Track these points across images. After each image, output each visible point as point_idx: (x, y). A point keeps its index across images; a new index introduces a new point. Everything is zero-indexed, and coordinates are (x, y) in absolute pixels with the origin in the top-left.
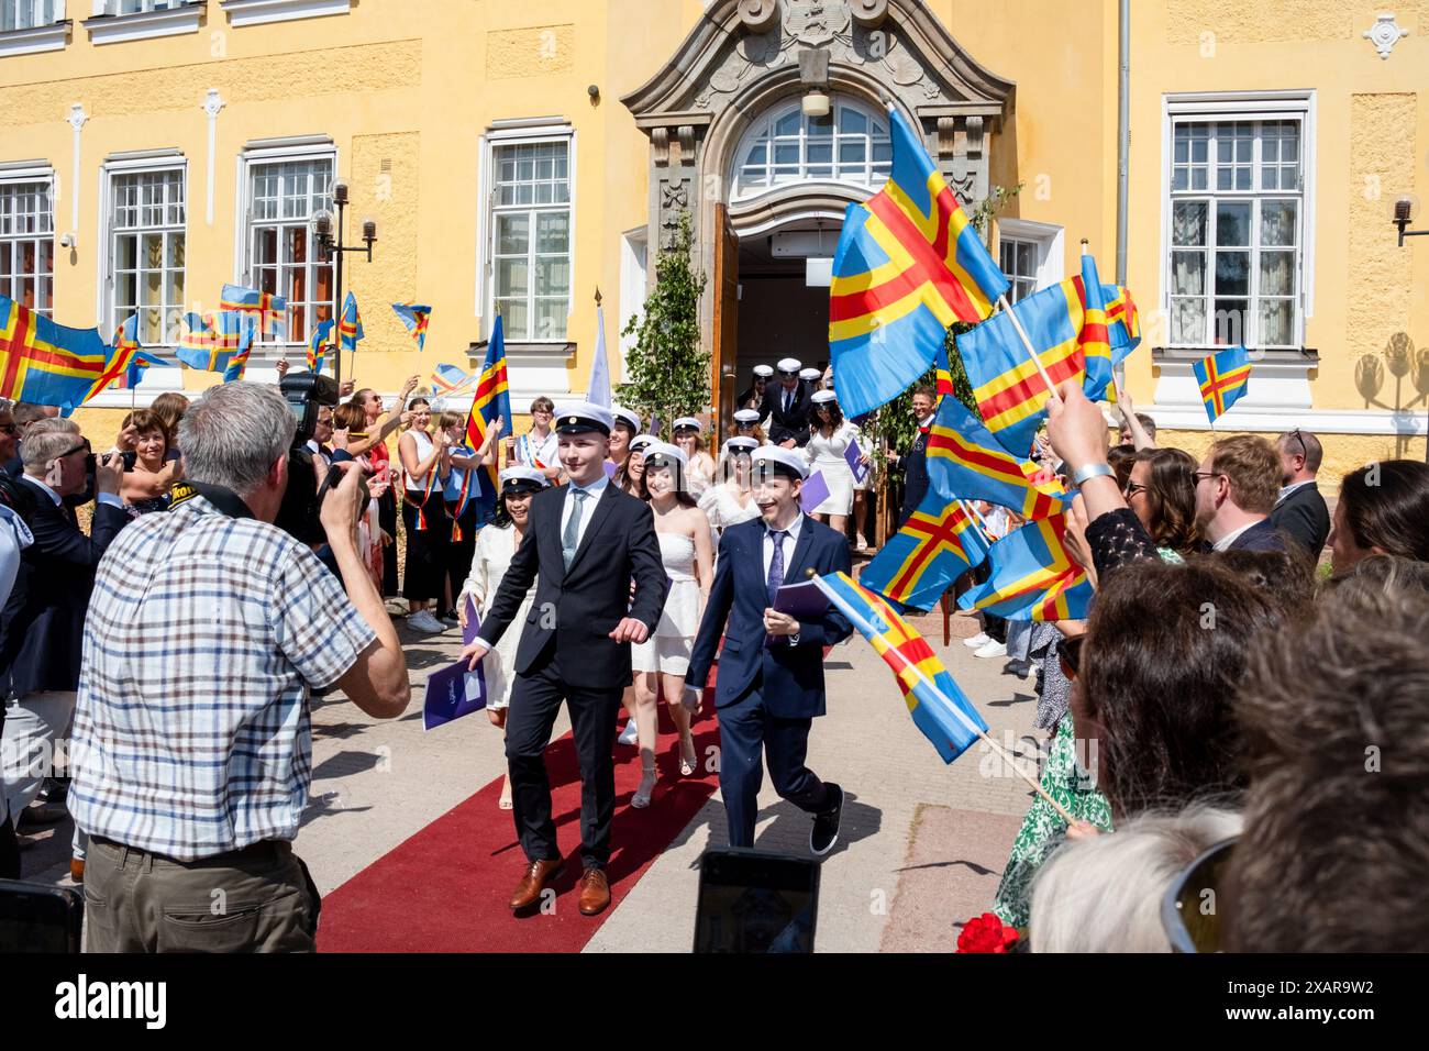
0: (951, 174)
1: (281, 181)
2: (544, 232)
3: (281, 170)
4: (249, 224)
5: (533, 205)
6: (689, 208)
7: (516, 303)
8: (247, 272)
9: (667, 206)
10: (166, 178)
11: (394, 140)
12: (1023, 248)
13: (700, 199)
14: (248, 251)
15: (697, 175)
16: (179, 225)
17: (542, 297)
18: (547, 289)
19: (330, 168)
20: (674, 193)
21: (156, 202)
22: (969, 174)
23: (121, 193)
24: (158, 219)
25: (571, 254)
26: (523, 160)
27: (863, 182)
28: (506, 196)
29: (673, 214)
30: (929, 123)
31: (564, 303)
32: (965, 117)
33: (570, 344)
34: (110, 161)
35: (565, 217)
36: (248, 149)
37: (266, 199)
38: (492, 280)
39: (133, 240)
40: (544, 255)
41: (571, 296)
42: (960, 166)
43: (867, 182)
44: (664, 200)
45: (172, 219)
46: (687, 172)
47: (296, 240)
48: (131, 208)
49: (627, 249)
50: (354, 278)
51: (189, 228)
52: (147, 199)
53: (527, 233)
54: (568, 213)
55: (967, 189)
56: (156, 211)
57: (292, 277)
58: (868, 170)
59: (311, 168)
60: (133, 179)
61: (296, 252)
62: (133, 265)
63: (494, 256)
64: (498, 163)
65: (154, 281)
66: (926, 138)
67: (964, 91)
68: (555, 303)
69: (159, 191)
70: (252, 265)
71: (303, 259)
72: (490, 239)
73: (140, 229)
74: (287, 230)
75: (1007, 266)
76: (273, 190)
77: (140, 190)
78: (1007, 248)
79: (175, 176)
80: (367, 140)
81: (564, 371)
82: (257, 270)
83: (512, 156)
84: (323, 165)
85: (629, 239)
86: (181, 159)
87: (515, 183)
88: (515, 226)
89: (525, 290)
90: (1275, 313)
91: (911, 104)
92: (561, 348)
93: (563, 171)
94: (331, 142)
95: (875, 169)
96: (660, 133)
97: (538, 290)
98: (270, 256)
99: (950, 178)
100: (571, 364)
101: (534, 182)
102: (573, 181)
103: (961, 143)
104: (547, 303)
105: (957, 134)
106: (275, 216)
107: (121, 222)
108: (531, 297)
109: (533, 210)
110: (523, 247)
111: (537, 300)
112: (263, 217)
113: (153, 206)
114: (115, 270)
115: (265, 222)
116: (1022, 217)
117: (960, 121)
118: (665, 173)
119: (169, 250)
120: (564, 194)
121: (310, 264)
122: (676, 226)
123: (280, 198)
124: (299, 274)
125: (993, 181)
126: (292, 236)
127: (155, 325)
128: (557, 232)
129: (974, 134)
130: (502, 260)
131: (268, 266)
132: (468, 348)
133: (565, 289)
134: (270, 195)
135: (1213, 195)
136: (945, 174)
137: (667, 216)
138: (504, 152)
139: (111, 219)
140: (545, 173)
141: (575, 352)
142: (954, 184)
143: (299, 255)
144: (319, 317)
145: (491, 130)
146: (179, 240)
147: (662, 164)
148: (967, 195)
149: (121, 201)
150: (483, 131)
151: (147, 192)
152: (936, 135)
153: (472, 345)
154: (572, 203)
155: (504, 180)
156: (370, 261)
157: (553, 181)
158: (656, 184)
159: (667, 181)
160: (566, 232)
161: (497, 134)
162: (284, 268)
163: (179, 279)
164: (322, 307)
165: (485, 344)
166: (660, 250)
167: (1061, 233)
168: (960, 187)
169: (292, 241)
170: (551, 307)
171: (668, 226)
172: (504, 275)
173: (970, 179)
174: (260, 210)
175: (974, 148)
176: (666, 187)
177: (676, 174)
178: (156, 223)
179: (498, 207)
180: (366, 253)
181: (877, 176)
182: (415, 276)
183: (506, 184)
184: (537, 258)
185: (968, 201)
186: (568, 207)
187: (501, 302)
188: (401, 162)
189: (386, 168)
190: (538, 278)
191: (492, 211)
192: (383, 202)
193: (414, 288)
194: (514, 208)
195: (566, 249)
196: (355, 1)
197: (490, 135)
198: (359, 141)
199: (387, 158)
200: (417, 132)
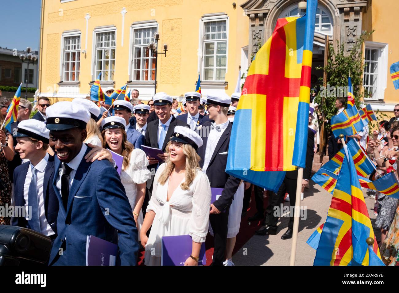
0: (348, 27)
1: (142, 33)
2: (219, 48)
3: (142, 31)
4: (133, 46)
5: (216, 40)
6: (261, 39)
7: (210, 69)
8: (132, 60)
9: (255, 39)
10: (111, 34)
11: (174, 21)
12: (374, 51)
13: (265, 37)
14: (133, 54)
15: (264, 29)
16: (114, 47)
17: (218, 68)
18: (220, 65)
19: (156, 30)
20: (257, 35)
21: (108, 40)
22: (355, 26)
23: (99, 38)
24: (108, 45)
25: (227, 55)
26: (213, 26)
27: (318, 30)
28: (208, 37)
29: (256, 41)
30: (341, 10)
31: (225, 70)
32: (353, 7)
33: (226, 82)
34: (96, 29)
35: (225, 43)
36: (133, 25)
37: (138, 39)
38: (203, 62)
39: (101, 51)
40: (219, 55)
41: (227, 68)
42: (352, 24)
43: (320, 30)
44: (254, 37)
45: (112, 45)
46: (261, 28)
47: (147, 51)
48: (101, 42)
49: (243, 53)
50: (162, 62)
51: (116, 48)
52: (105, 40)
53: (213, 48)
54: (226, 42)
55: (354, 31)
56: (108, 43)
57: (145, 62)
58: (320, 26)
59: (151, 30)
60: (102, 34)
61: (147, 54)
62: (101, 58)
63: (204, 55)
64: (206, 27)
65: (107, 63)
66: (340, 15)
68: (222, 69)
69: (109, 37)
70: (134, 58)
71: (148, 56)
72: (203, 50)
73: (103, 48)
74: (144, 48)
75: (367, 57)
76: (140, 36)
77: (104, 37)
78: (368, 51)
79: (113, 33)
80: (167, 21)
81: (224, 90)
82: (135, 60)
83: (210, 25)
84: (154, 29)
85: (244, 50)
86: (115, 28)
87: (210, 33)
88: (211, 46)
89: (213, 66)
91: (335, 4)
92: (223, 83)
93: (225, 29)
94: (157, 22)
96: (253, 16)
97: (217, 65)
98: (139, 56)
99: (348, 28)
100: (226, 88)
101: (216, 33)
102: (228, 32)
103: (352, 16)
104: (220, 70)
105: (351, 13)
106: (141, 44)
107: (98, 46)
108: (215, 68)
109: (216, 41)
110: (213, 52)
111: (217, 69)
112: (137, 44)
113: (107, 41)
114: (97, 60)
115: (138, 45)
116: (373, 40)
117: (352, 9)
118: (254, 28)
119: (111, 54)
120: (225, 36)
121: (150, 58)
122: (257, 45)
123: (142, 38)
124: (147, 60)
125: (363, 28)
126: (146, 50)
127: (107, 75)
129: (357, 13)
130: (206, 57)
131: (138, 58)
132: (195, 83)
133: (225, 65)
134: (139, 38)
136: (346, 27)
137: (255, 42)
138: (207, 24)
139: (96, 45)
140: (219, 30)
141: (228, 84)
142: (349, 30)
143: (147, 55)
144: (153, 73)
145: (203, 17)
146: (114, 51)
147: (253, 26)
148: (354, 33)
149: (99, 40)
150: (201, 18)
151: (106, 37)
152: (343, 14)
154: (227, 39)
155: (207, 32)
156: (165, 56)
157: (222, 32)
158: (251, 32)
159: (254, 31)
160: (225, 48)
161: (205, 18)
162: (143, 59)
163: (113, 62)
164: (154, 70)
166: (252, 53)
167: (387, 46)
168: (351, 31)
169: (146, 51)
170: (221, 71)
171: (255, 45)
172: (207, 61)
173: (355, 28)
174: (136, 42)
175: (357, 18)
176: (254, 33)
177: (257, 29)
178: (108, 46)
179: (205, 40)
180: (165, 54)
181: (323, 28)
182: (180, 61)
183: (208, 33)
184: (217, 56)
185: (354, 36)
186: (226, 40)
187: (206, 69)
188: (177, 27)
189: (172, 29)
190: (217, 62)
191: (203, 42)
192: (171, 39)
193: (180, 65)
194: (210, 41)
195: (225, 53)
197: (203, 19)
198: (164, 21)
199: (172, 26)
200: (181, 18)
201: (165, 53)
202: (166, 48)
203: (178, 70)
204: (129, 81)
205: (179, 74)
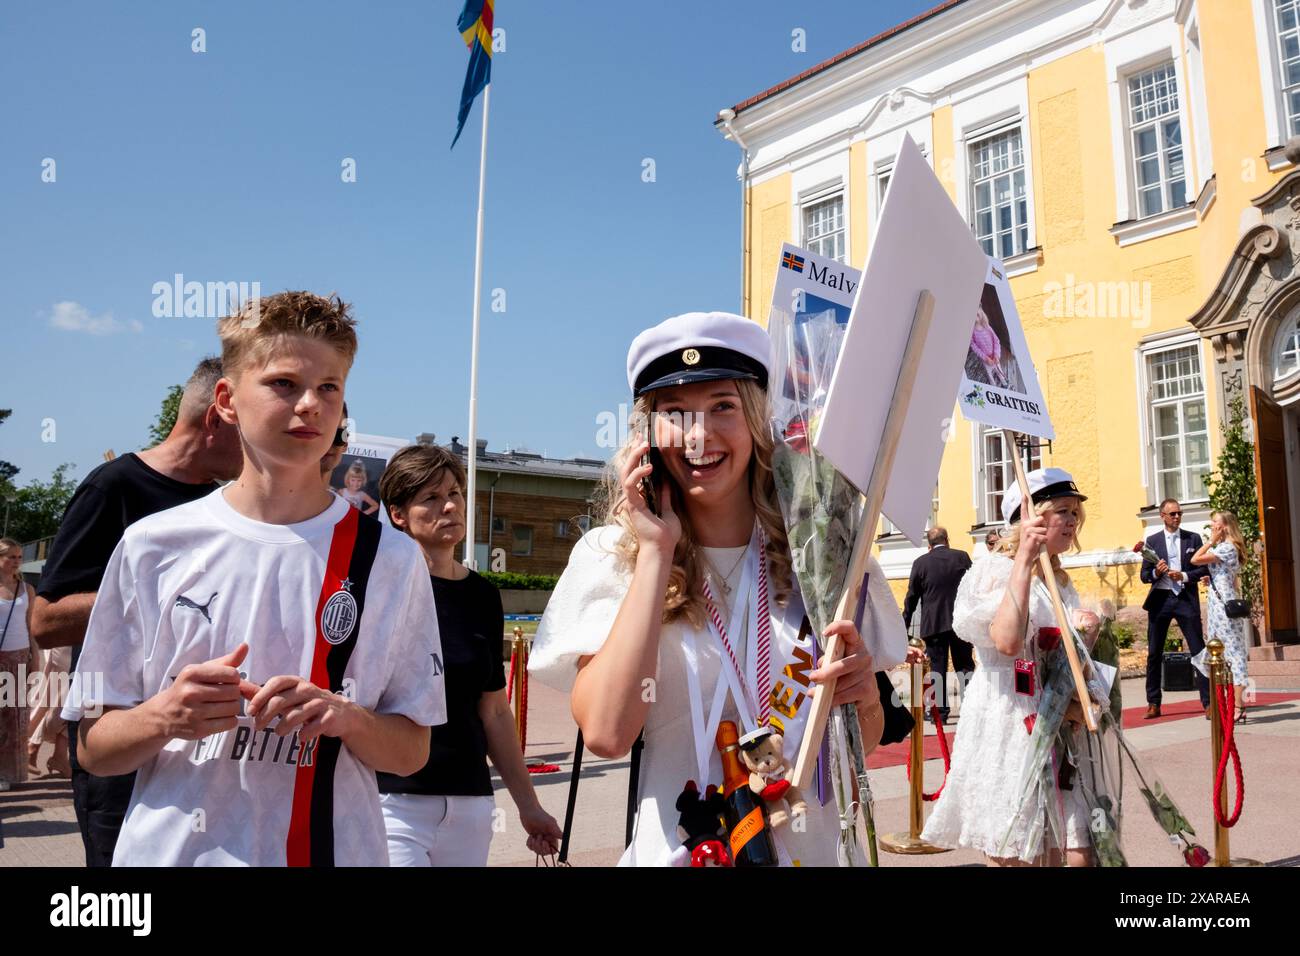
2: (1191, 417)
4: (982, 434)
5: (1179, 396)
6: (1242, 390)
7: (1176, 473)
8: (982, 470)
9: (1228, 391)
11: (1075, 360)
13: (1247, 383)
14: (982, 454)
15: (1245, 365)
17: (1197, 467)
20: (1232, 381)
25: (1207, 431)
28: (1159, 392)
29: (1232, 396)
35: (1202, 403)
38: (1155, 457)
40: (1189, 434)
41: (1210, 463)
44: (1227, 387)
46: (1239, 364)
53: (1176, 419)
54: (1203, 400)
63: (1155, 439)
64: (1151, 368)
70: (986, 464)
72: (1151, 426)
80: (1058, 362)
82: (989, 467)
87: (1164, 381)
88: (1170, 414)
89: (1179, 463)
92: (1199, 506)
93: (1197, 368)
96: (1218, 338)
97: (1190, 461)
98: (998, 457)
101: (1178, 378)
102: (1202, 375)
108: (1184, 468)
109: (1179, 401)
110: (1175, 430)
111: (1189, 469)
115: (992, 430)
118: (1225, 367)
120: (1199, 385)
122: (1234, 405)
128: (1195, 416)
130: (1163, 441)
131: (997, 464)
132: (1139, 512)
133: (1206, 459)
138: (1155, 359)
145: (1143, 343)
147: (1222, 361)
150: (1136, 346)
153: (1142, 509)
154: (1205, 392)
155: (1158, 379)
156: (1051, 452)
157: (1191, 376)
158: (1220, 377)
159: (1227, 373)
160: (1201, 414)
161: (1147, 344)
165: (1153, 507)
171: (1230, 405)
172: (1168, 455)
176: (1226, 377)
177: (1232, 367)
179: (1155, 401)
182: (1098, 461)
183: (1160, 382)
184: (1186, 437)
186: (1202, 395)
187: (1165, 474)
188: (1084, 376)
189: (1072, 381)
190: (1189, 452)
191: (1150, 405)
192: (1071, 406)
193: (1098, 469)
194: (1166, 401)
195: (1204, 428)
196: (1040, 261)
197: (1143, 347)
198: (1051, 363)
199: (1071, 373)
200: (1091, 352)
203: (1093, 485)
204: (975, 524)
205: (1099, 492)
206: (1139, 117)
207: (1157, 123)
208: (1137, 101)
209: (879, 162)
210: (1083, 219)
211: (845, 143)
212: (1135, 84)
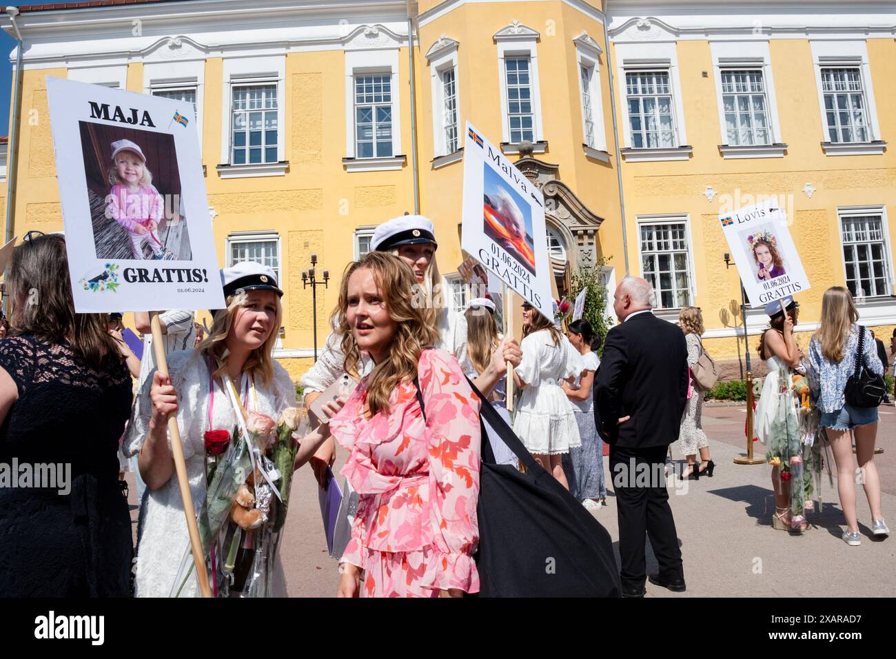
0: (583, 251)
1: (247, 251)
3: (247, 246)
11: (309, 233)
19: (275, 246)
22: (590, 250)
30: (575, 233)
32: (587, 231)
36: (230, 236)
42: (586, 248)
50: (291, 296)
55: (589, 256)
59: (263, 245)
66: (574, 238)
67: (586, 221)
76: (242, 255)
80: (296, 233)
85: (446, 277)
90: (681, 295)
91: (567, 226)
94: (277, 233)
95: (552, 249)
103: (586, 240)
105: (584, 236)
116: (605, 265)
117: (585, 232)
125: (597, 252)
129: (591, 236)
135: (656, 252)
136: (581, 251)
142: (585, 255)
145: (358, 230)
148: (589, 258)
150: (355, 231)
152: (577, 237)
161: (361, 231)
167: (614, 269)
173: (590, 252)
175: (590, 241)
180: (325, 285)
181: (554, 251)
185: (590, 260)
188: (314, 244)
192: (305, 261)
193: (323, 300)
196: (287, 170)
197: (357, 232)
198: (291, 233)
199: (307, 241)
200: (322, 230)
201: (326, 283)
202: (326, 275)
206: (360, 100)
207: (373, 106)
208: (360, 90)
209: (154, 81)
210: (320, 151)
211: (125, 61)
212: (359, 80)
